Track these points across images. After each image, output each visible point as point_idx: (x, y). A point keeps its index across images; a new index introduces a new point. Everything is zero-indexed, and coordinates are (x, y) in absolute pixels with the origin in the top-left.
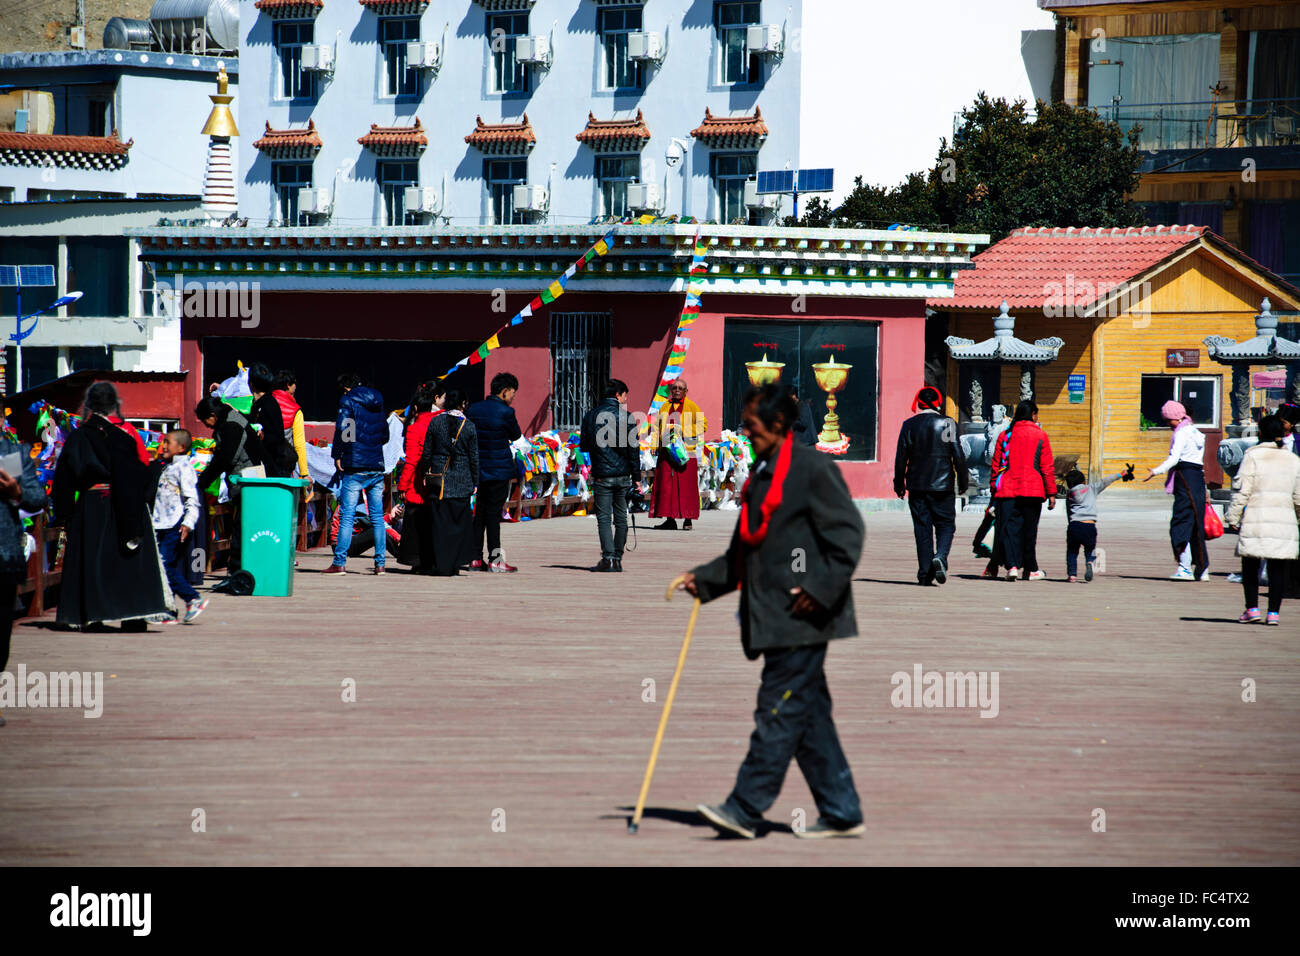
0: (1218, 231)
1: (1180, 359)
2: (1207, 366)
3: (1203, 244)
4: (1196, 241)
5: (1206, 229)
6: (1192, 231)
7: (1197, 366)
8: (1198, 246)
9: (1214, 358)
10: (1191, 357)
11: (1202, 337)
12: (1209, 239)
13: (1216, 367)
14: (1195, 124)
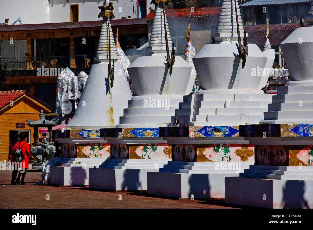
0: (29, 92)
1: (20, 126)
2: (27, 127)
3: (24, 95)
4: (23, 94)
5: (25, 91)
6: (22, 92)
7: (24, 128)
8: (24, 96)
9: (29, 125)
10: (22, 125)
11: (26, 120)
12: (26, 94)
13: (29, 128)
14: (21, 63)
